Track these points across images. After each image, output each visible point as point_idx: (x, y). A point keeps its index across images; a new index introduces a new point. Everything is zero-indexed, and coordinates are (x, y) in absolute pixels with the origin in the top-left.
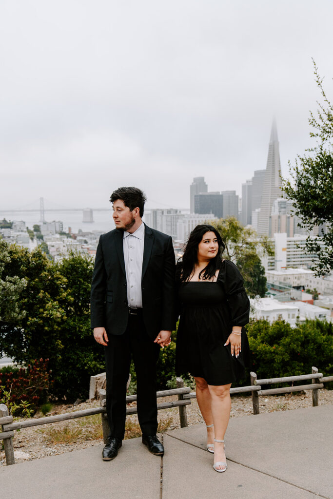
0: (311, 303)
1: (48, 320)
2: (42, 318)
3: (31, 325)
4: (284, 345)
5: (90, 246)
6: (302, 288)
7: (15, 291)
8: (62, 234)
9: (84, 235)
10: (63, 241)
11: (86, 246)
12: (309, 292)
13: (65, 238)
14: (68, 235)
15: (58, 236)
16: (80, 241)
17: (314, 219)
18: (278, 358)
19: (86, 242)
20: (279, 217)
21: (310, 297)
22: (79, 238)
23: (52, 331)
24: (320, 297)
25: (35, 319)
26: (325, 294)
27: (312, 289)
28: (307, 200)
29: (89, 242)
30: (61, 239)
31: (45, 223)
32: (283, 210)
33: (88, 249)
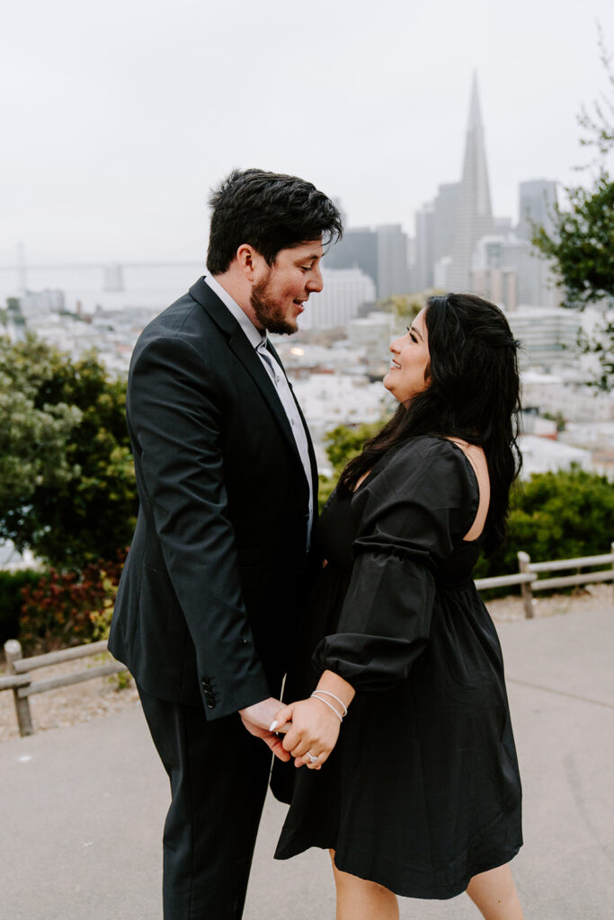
0: (553, 438)
1: (116, 482)
2: (104, 478)
3: (86, 491)
4: (552, 513)
5: (120, 338)
6: (533, 412)
7: (62, 432)
8: (64, 313)
9: (107, 315)
10: (67, 329)
11: (111, 337)
12: (547, 417)
13: (70, 323)
14: (77, 317)
15: (55, 318)
16: (100, 327)
17: (588, 292)
18: (543, 535)
19: (111, 329)
20: (488, 274)
21: (550, 427)
22: (98, 321)
23: (123, 501)
24: (570, 427)
25: (93, 481)
26: (579, 421)
27: (553, 412)
28: (576, 260)
29: (118, 328)
30: (61, 325)
31: (29, 293)
32: (494, 260)
33: (117, 343)
